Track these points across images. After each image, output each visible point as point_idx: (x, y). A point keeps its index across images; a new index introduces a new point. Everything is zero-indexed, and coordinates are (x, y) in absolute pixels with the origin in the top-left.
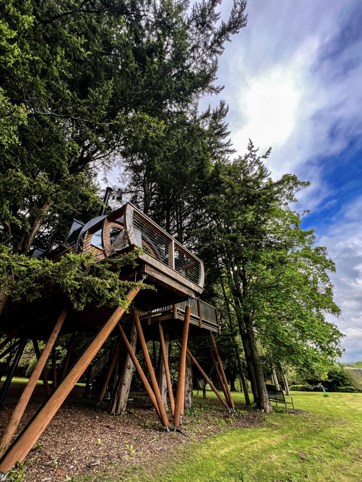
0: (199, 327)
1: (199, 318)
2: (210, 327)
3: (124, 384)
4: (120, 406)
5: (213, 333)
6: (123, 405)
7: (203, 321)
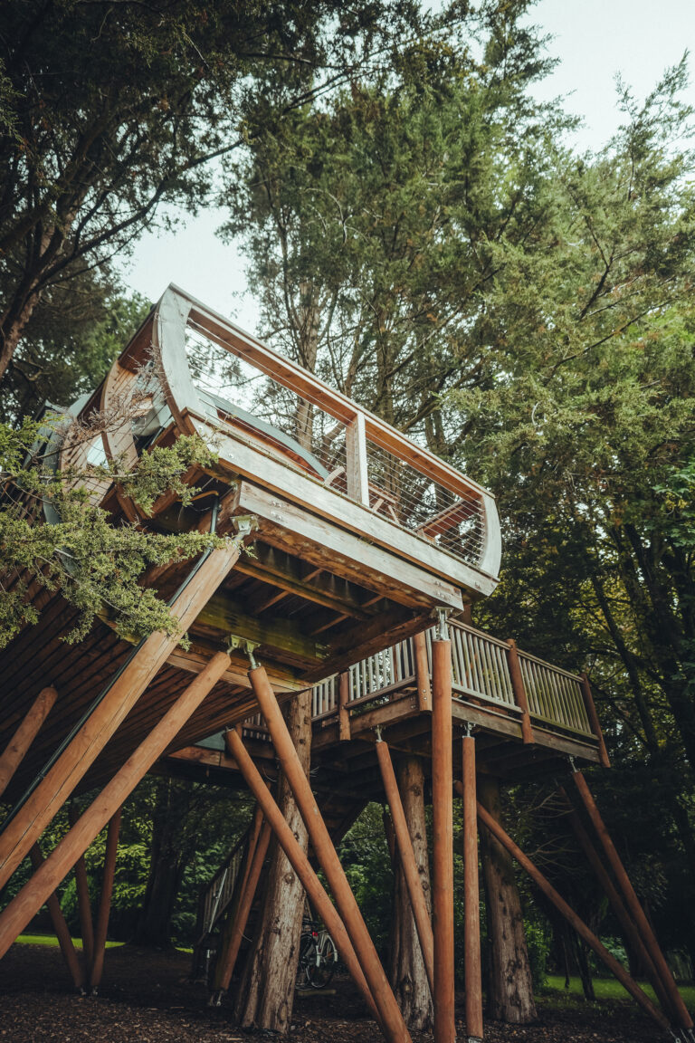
0: (522, 740)
1: (518, 709)
2: (567, 744)
3: (279, 932)
4: (269, 1004)
5: (581, 762)
6: (278, 1001)
7: (534, 721)
